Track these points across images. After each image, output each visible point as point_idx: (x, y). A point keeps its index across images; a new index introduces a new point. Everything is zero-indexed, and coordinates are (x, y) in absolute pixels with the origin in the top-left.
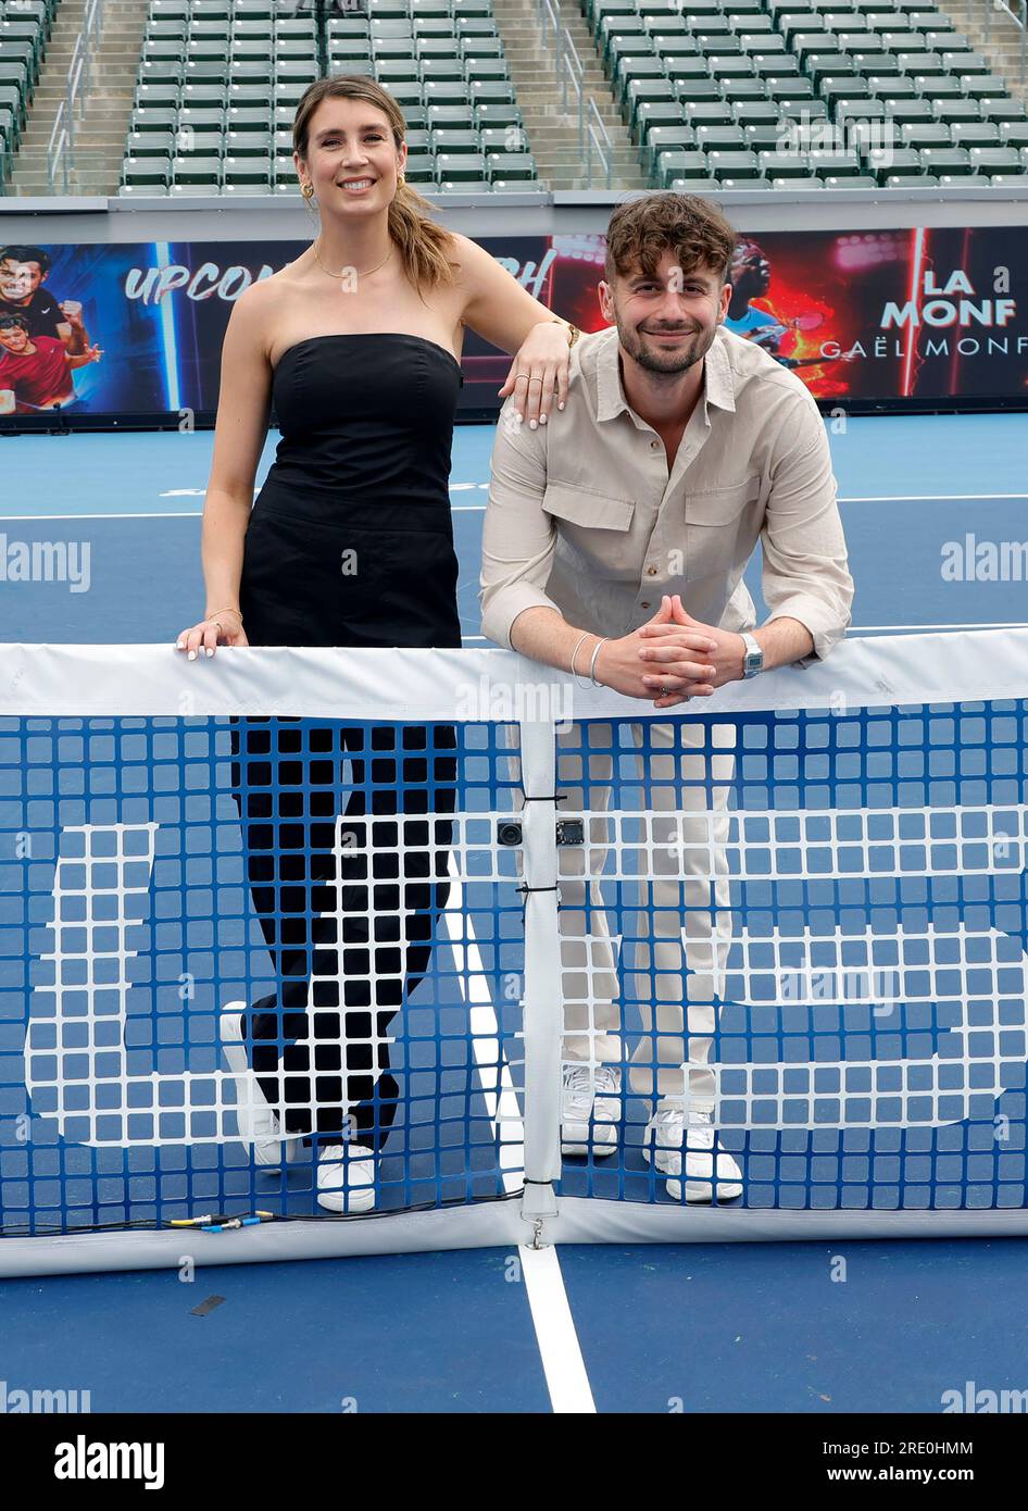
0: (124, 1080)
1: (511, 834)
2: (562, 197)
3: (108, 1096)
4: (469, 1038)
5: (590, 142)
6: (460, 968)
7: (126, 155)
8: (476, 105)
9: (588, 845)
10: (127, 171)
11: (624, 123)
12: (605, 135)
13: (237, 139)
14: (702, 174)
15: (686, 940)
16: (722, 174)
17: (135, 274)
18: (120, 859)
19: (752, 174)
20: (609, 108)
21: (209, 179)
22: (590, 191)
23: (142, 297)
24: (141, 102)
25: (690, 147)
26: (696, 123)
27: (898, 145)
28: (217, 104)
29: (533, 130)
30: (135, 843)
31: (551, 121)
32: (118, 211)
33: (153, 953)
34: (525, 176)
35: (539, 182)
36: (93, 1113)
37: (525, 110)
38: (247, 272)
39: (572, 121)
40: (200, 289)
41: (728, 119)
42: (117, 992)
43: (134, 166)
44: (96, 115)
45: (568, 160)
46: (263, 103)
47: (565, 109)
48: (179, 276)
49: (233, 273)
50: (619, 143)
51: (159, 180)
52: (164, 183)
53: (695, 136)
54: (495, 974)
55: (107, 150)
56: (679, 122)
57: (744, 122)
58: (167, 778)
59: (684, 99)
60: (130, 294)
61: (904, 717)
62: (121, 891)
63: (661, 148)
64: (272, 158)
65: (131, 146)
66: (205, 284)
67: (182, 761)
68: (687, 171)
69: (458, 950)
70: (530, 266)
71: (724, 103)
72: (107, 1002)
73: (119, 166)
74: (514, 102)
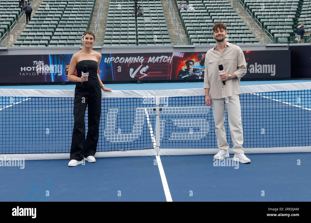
0: (114, 135)
1: (154, 110)
2: (175, 46)
3: (113, 137)
4: (150, 134)
5: (180, 37)
6: (149, 127)
7: (104, 39)
8: (161, 31)
9: (163, 111)
10: (104, 42)
11: (186, 34)
12: (182, 36)
13: (122, 37)
14: (198, 42)
15: (172, 120)
16: (201, 42)
17: (106, 59)
18: (114, 112)
19: (206, 42)
20: (183, 32)
21: (118, 43)
22: (180, 45)
23: (107, 62)
24: (106, 31)
25: (196, 38)
26: (197, 34)
27: (229, 38)
28: (119, 31)
29: (171, 35)
30: (116, 111)
31: (174, 34)
32: (103, 48)
33: (117, 122)
34: (169, 43)
35: (172, 44)
36: (111, 138)
37: (169, 32)
38: (124, 58)
39: (177, 34)
40: (116, 61)
41: (203, 33)
42: (114, 126)
43: (106, 41)
44: (99, 33)
45: (177, 40)
46: (127, 31)
47: (176, 32)
48: (113, 59)
49: (122, 58)
50: (185, 37)
51: (110, 43)
52: (110, 44)
53: (197, 36)
54: (153, 127)
55: (101, 38)
56: (195, 34)
57: (205, 34)
58: (119, 104)
59: (196, 30)
60: (105, 62)
61: (196, 97)
62: (114, 116)
63: (192, 38)
64: (128, 40)
65: (105, 38)
66: (117, 60)
67: (121, 102)
68: (195, 42)
69: (149, 125)
70: (170, 57)
71: (202, 31)
72: (113, 127)
73: (103, 41)
74: (168, 31)
